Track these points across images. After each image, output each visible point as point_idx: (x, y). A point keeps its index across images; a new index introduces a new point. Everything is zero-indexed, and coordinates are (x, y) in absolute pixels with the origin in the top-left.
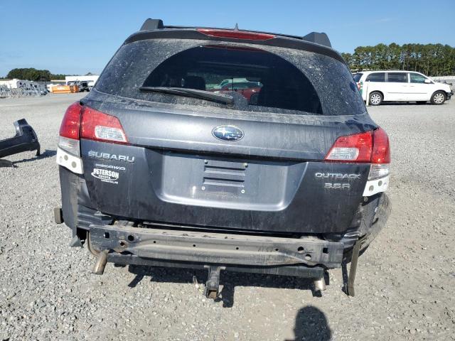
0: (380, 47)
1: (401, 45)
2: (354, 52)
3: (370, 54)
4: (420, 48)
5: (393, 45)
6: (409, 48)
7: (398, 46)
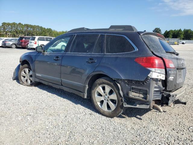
0: (14, 24)
1: (24, 24)
2: (2, 25)
3: (10, 26)
4: (31, 26)
5: (20, 24)
6: (27, 26)
7: (22, 24)
